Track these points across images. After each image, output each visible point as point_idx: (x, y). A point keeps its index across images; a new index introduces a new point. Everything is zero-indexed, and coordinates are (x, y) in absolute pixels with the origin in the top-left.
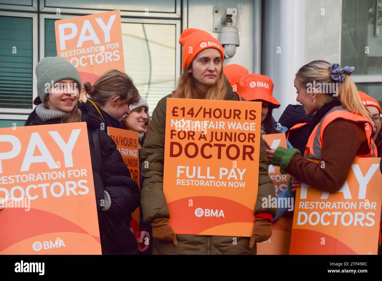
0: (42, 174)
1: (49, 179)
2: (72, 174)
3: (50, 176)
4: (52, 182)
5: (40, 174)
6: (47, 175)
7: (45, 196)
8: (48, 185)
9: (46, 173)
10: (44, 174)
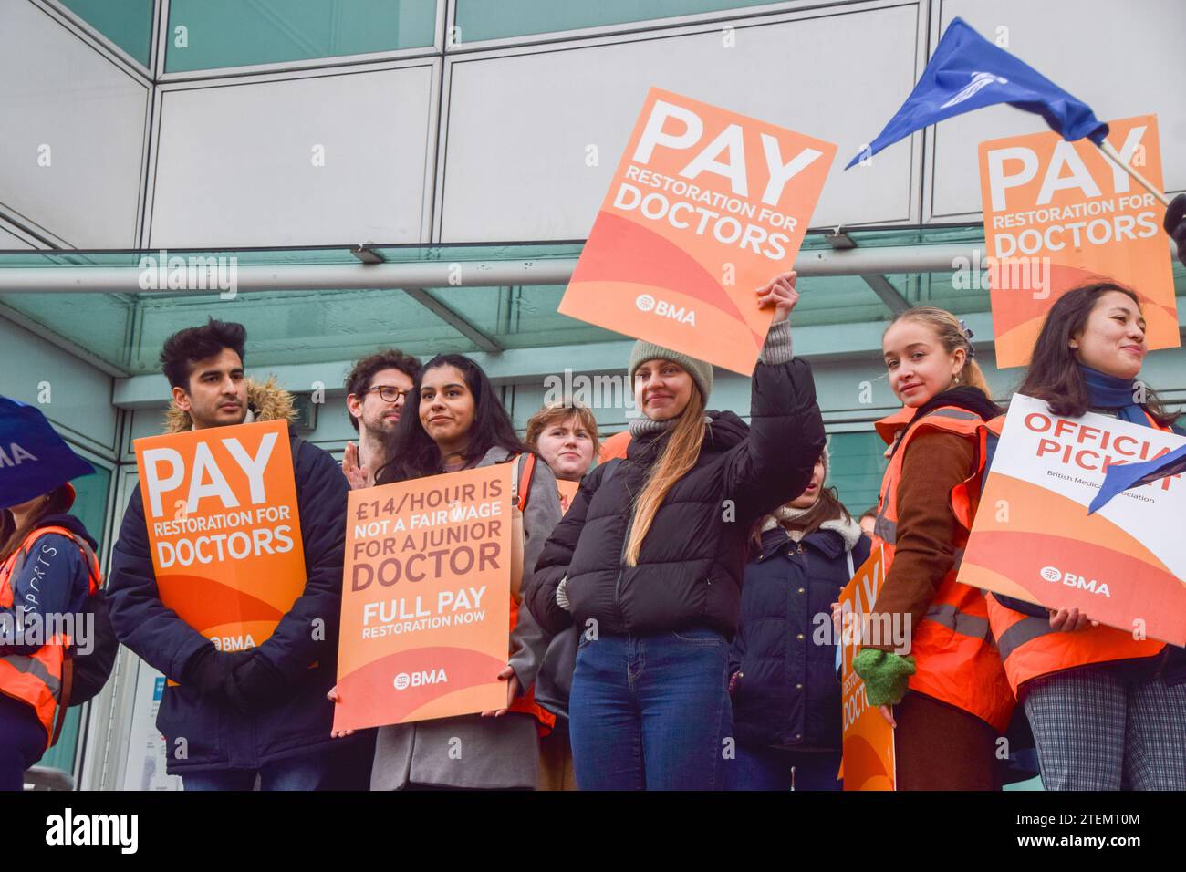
0: (714, 194)
1: (723, 207)
2: (767, 216)
3: (727, 203)
4: (725, 213)
5: (711, 193)
6: (721, 200)
7: (700, 231)
8: (716, 215)
9: (722, 196)
10: (718, 196)
